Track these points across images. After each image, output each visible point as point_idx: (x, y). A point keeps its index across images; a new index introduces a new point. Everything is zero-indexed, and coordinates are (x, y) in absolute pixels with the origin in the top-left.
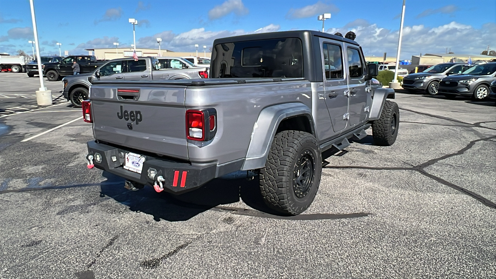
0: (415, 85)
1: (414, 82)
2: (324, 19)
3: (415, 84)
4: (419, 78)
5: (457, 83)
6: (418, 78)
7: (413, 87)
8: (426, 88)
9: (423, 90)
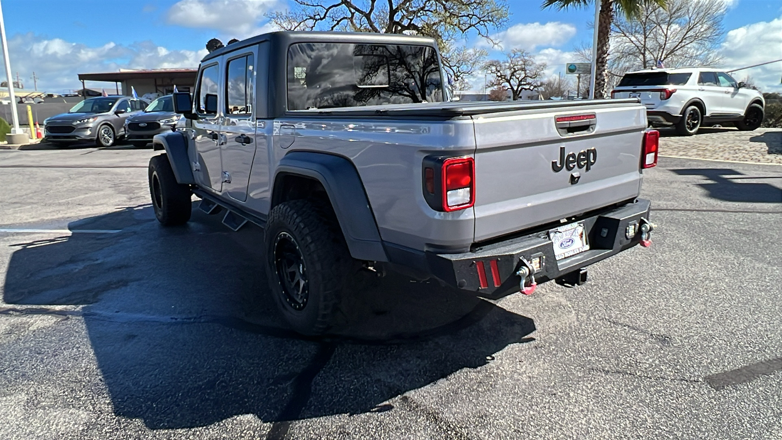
0: (76, 134)
1: (75, 128)
3: (75, 132)
4: (80, 121)
5: (159, 124)
6: (78, 122)
7: (74, 137)
8: (96, 137)
9: (92, 140)
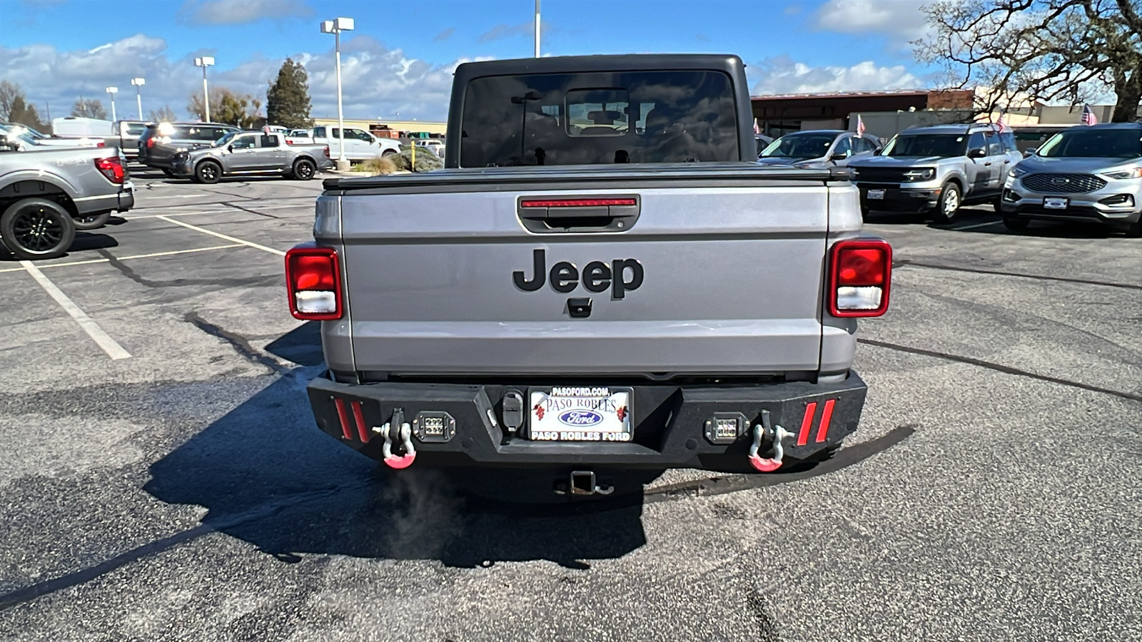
2: (337, 29)
